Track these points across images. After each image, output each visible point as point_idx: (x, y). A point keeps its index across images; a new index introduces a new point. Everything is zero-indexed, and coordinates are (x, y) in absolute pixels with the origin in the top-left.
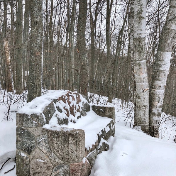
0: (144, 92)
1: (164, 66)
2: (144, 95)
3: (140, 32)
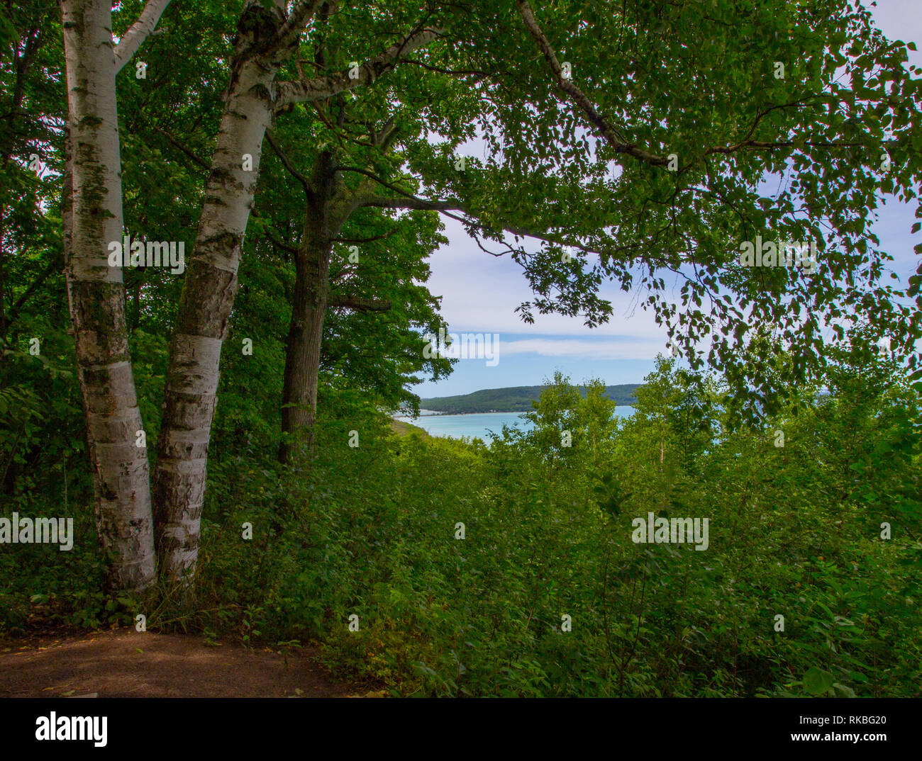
0: (127, 473)
1: (198, 382)
2: (127, 482)
3: (99, 263)
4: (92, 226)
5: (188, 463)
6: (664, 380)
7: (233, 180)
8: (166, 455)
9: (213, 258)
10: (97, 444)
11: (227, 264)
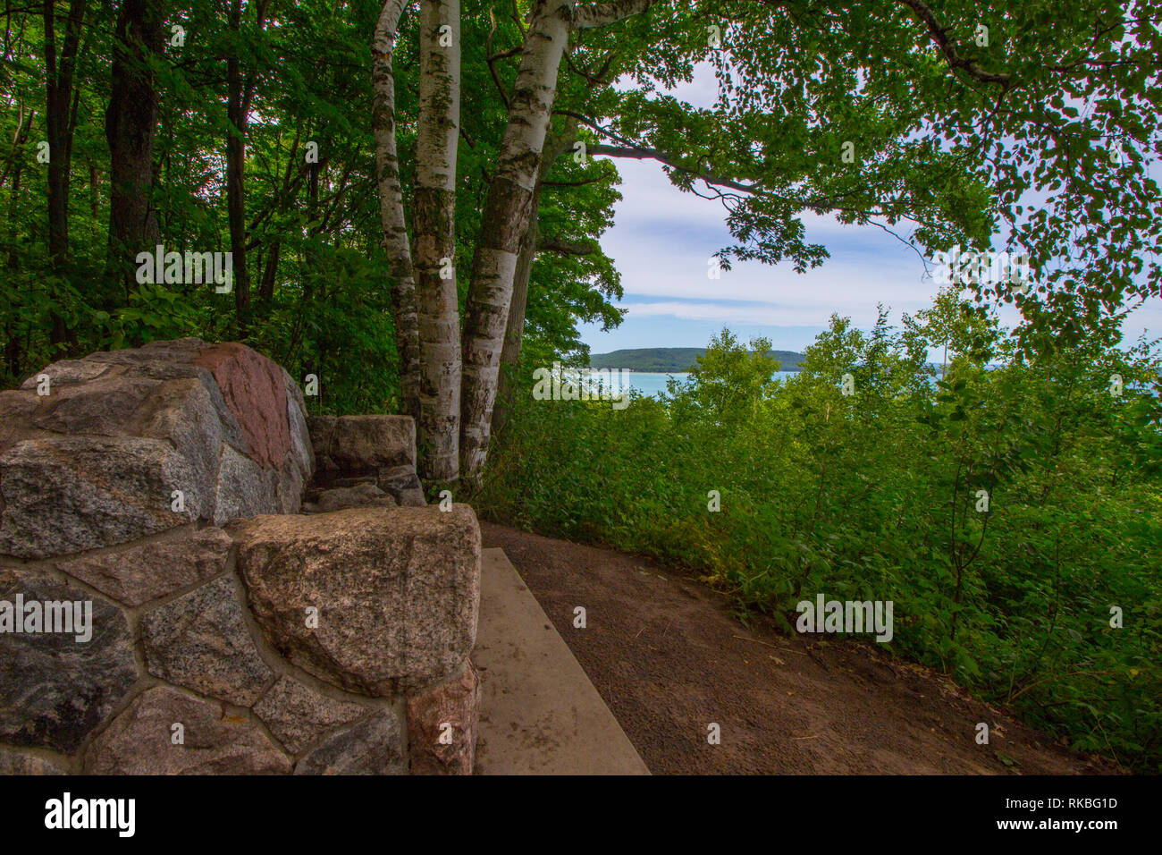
0: (448, 373)
1: (499, 294)
2: (447, 381)
3: (441, 171)
4: (439, 135)
5: (488, 370)
6: (837, 340)
7: (537, 100)
8: (469, 361)
9: (516, 176)
10: (424, 343)
11: (528, 182)
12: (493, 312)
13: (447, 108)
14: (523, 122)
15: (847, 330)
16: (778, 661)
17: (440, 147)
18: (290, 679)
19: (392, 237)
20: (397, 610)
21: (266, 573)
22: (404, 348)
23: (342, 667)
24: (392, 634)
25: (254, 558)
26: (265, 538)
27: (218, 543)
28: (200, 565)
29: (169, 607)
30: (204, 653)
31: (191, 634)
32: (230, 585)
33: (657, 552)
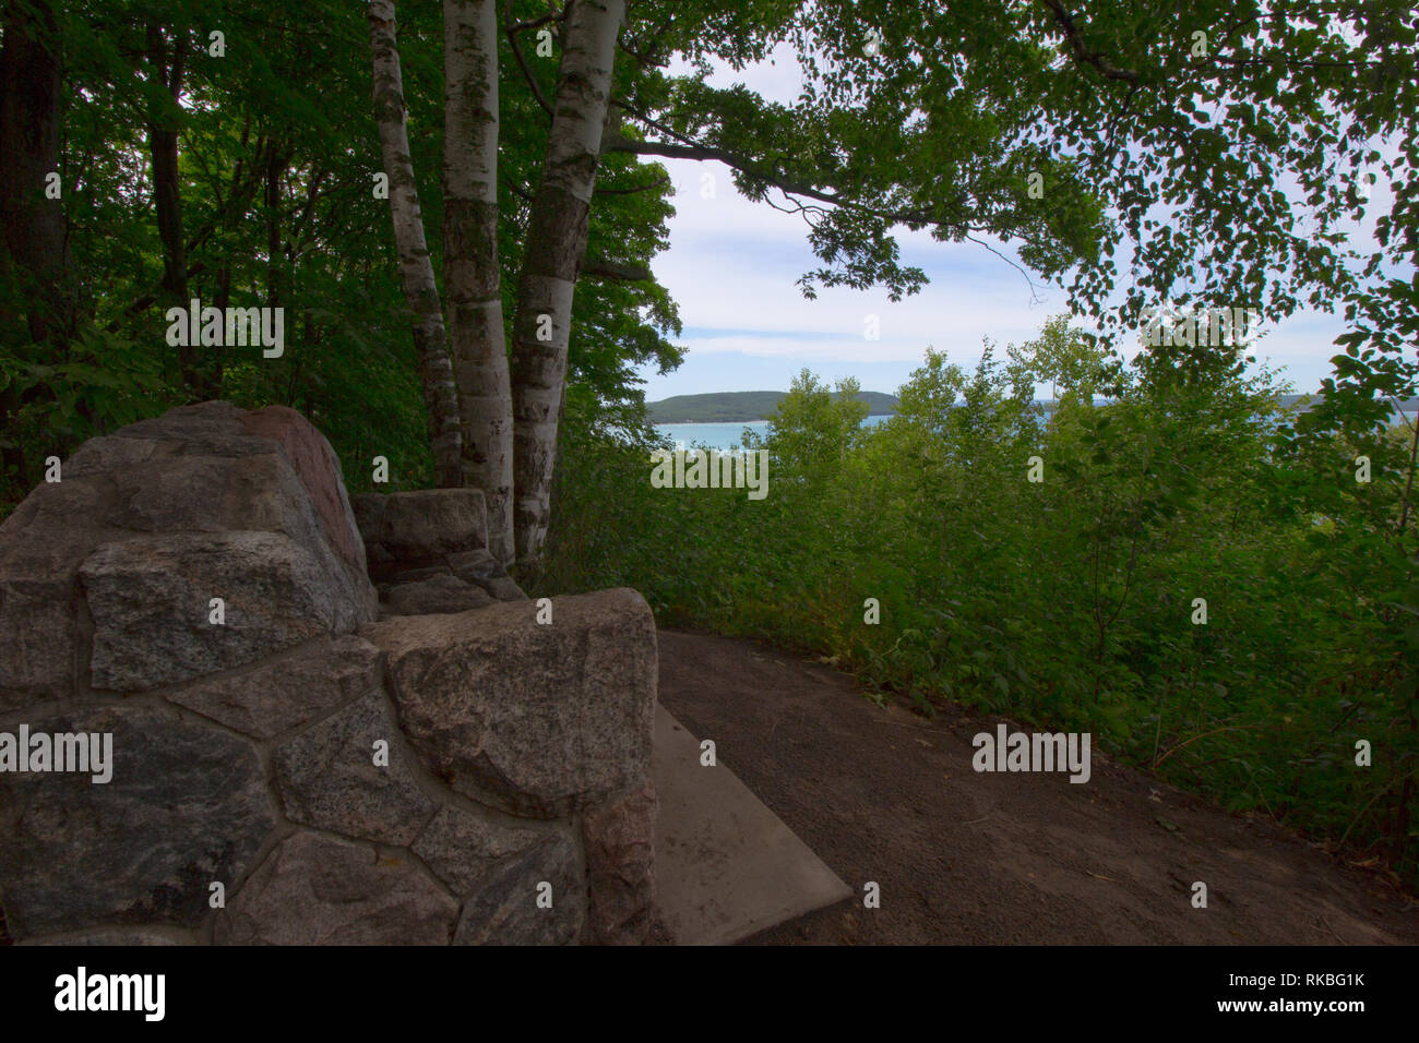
0: (498, 433)
2: (498, 444)
3: (478, 177)
4: (474, 131)
5: (544, 427)
6: (934, 377)
7: (591, 88)
8: (523, 418)
9: (571, 185)
10: (466, 397)
11: (584, 192)
12: (549, 355)
13: (482, 96)
14: (575, 115)
15: (944, 366)
16: (925, 743)
17: (476, 145)
18: (452, 808)
19: (412, 261)
20: (573, 716)
21: (421, 686)
22: (435, 403)
23: (518, 787)
24: (569, 744)
25: (406, 668)
26: (416, 644)
27: (363, 655)
28: (344, 682)
29: (307, 736)
30: (352, 788)
31: (338, 766)
32: (380, 702)
33: (768, 634)
